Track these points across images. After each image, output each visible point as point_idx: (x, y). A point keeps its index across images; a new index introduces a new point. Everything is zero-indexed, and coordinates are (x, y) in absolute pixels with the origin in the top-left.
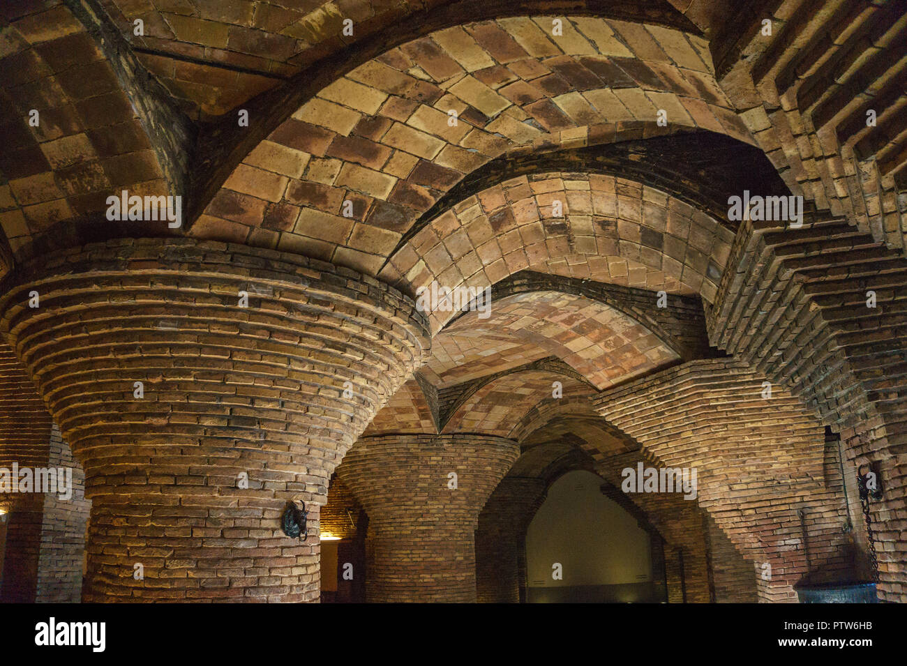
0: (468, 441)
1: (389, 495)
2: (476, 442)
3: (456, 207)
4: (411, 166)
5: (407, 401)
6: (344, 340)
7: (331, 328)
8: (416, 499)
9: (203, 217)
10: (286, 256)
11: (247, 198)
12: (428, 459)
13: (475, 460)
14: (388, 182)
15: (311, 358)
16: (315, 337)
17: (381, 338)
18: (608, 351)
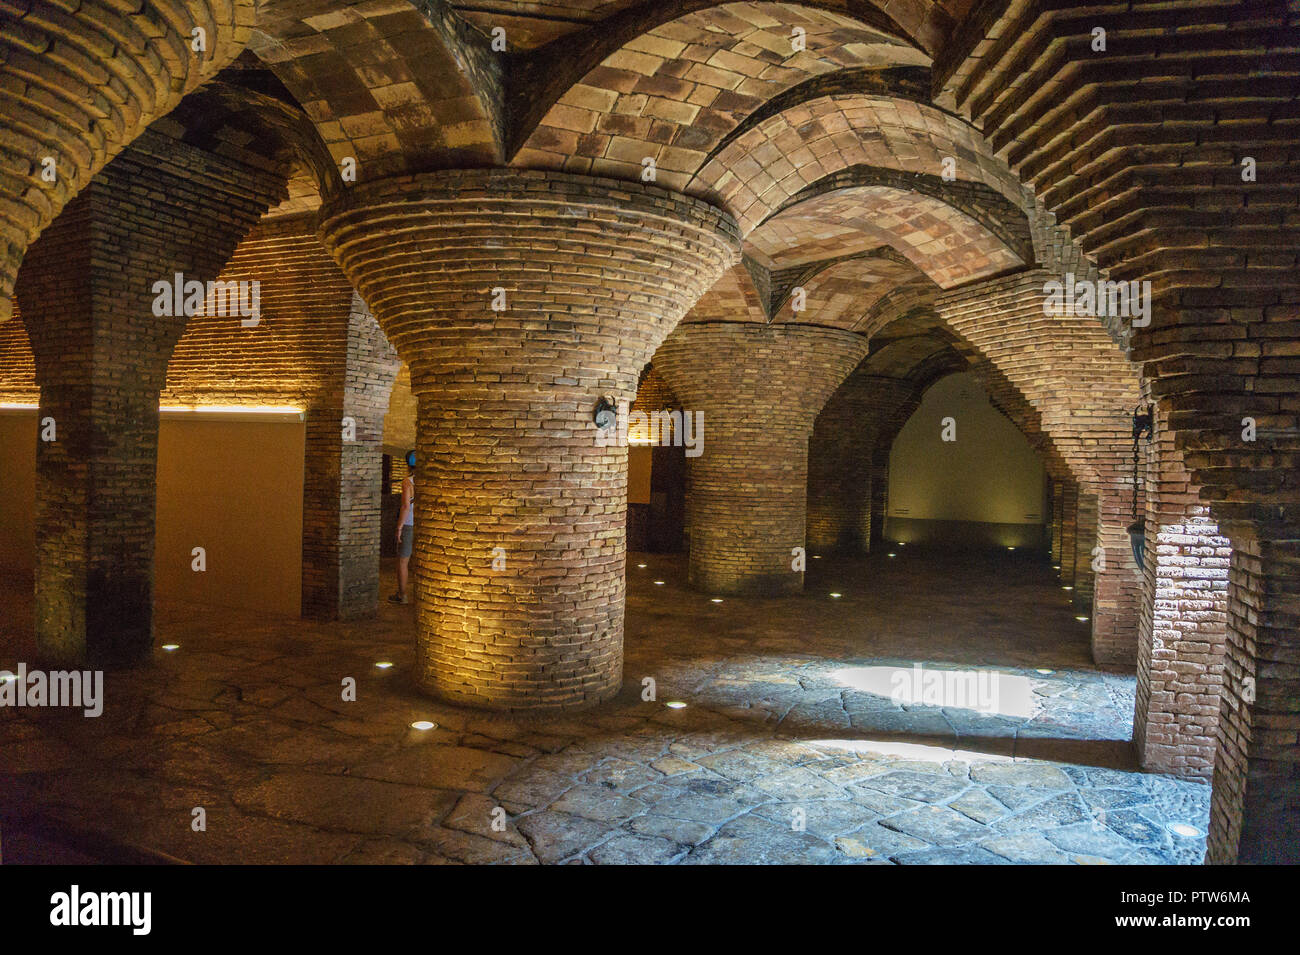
0: (803, 333)
1: (710, 391)
2: (813, 334)
3: (761, 124)
4: (714, 97)
5: (732, 286)
6: (653, 252)
7: (641, 241)
8: (741, 396)
9: (523, 150)
10: (599, 181)
11: (563, 132)
12: (755, 351)
13: (810, 355)
14: (692, 110)
15: (622, 269)
16: (626, 250)
17: (688, 248)
18: (950, 248)
